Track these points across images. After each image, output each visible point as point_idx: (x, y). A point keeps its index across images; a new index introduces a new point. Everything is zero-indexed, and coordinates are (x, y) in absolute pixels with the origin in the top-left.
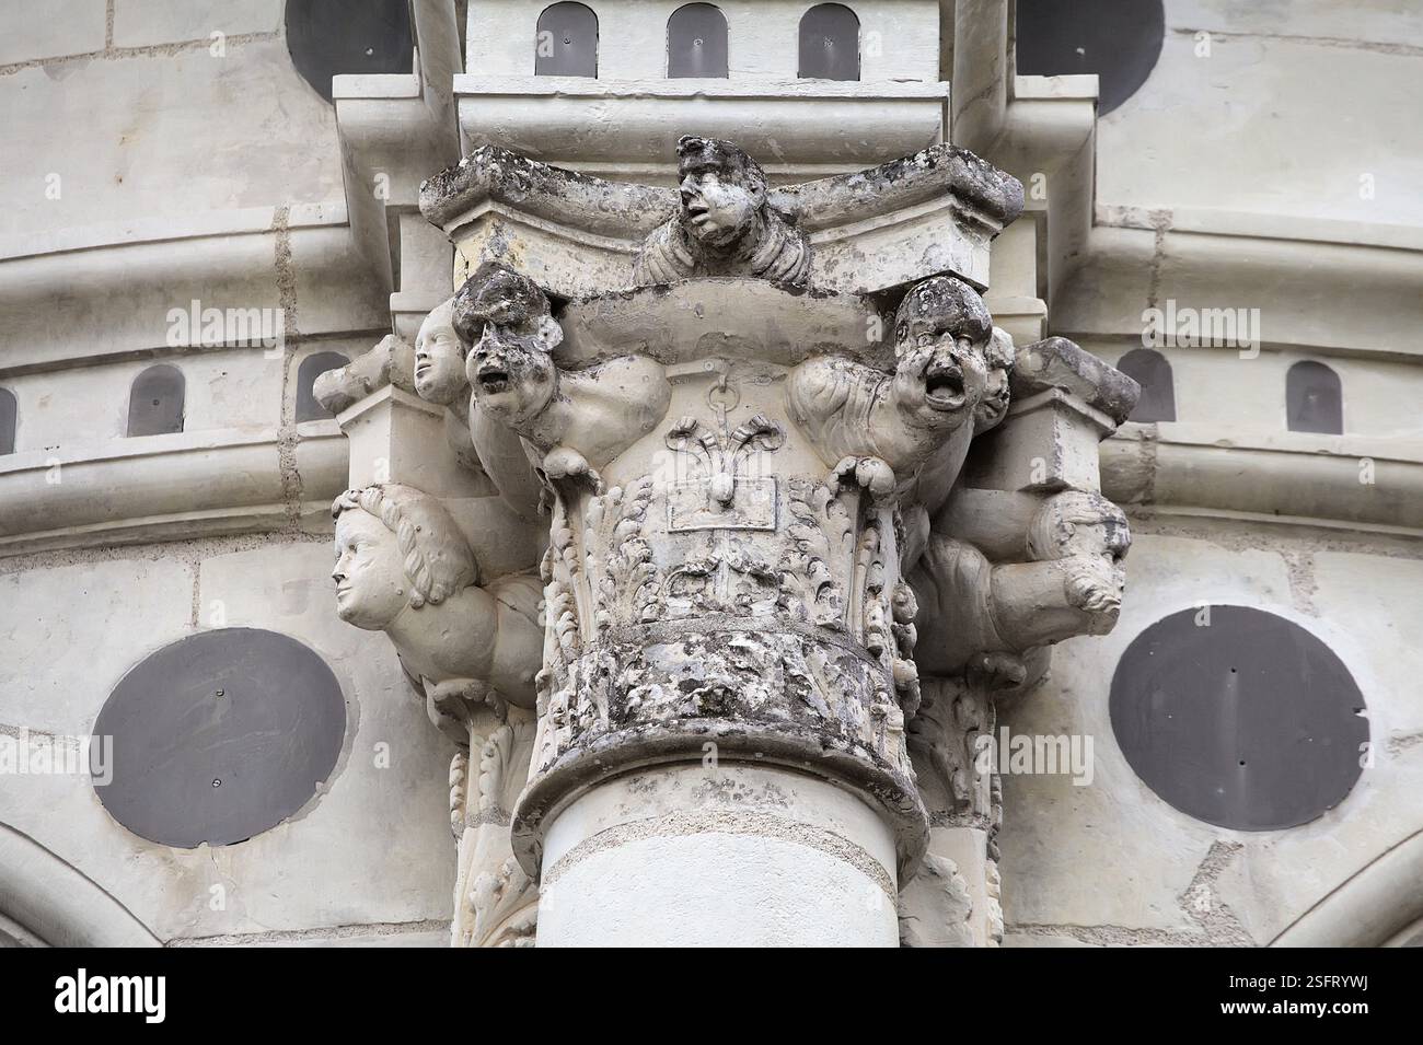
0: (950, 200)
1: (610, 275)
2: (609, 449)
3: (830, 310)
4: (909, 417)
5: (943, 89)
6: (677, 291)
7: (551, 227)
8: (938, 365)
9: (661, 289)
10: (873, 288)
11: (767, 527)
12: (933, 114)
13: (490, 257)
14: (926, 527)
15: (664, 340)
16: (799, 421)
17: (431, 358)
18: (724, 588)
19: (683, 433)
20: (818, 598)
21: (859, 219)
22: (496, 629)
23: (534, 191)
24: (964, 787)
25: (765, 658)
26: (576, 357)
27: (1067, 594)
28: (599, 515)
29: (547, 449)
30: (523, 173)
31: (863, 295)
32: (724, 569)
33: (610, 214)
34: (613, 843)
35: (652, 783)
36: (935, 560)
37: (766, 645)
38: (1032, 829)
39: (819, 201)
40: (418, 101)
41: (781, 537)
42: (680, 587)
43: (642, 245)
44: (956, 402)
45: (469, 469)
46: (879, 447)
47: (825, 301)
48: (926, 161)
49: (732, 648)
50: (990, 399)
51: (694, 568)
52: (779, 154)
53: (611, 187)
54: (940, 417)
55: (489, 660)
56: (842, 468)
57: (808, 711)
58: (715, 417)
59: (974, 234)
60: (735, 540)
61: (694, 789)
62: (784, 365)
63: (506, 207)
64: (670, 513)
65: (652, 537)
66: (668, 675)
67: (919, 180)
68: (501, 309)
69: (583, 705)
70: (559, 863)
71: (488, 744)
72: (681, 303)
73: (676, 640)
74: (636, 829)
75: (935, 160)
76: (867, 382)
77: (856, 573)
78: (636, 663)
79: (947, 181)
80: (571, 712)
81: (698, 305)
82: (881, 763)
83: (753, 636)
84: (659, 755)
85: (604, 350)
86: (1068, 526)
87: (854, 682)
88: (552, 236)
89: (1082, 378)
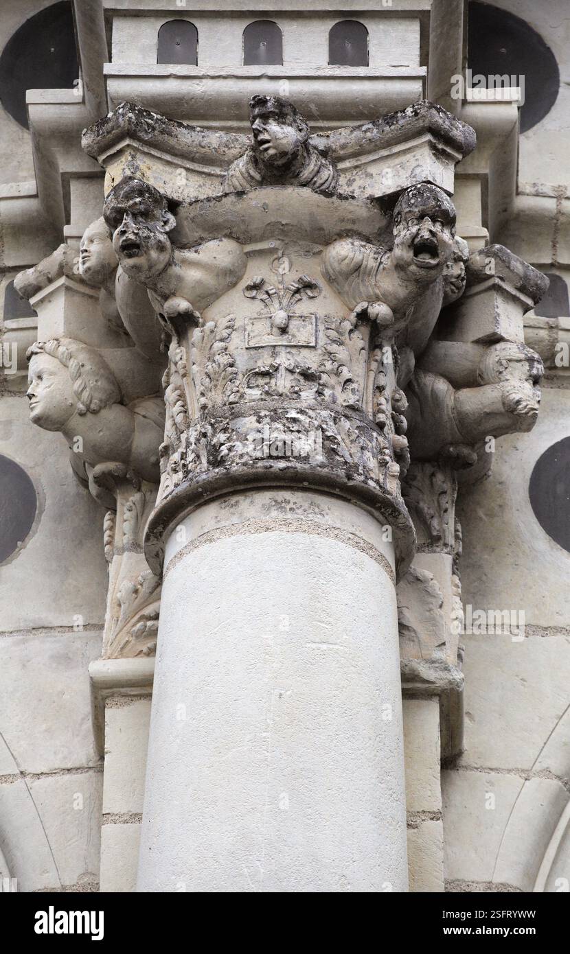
0: (428, 137)
1: (207, 189)
2: (207, 298)
3: (351, 208)
4: (402, 274)
5: (423, 71)
6: (251, 195)
7: (168, 157)
8: (421, 237)
9: (240, 194)
10: (378, 194)
11: (310, 345)
12: (417, 87)
13: (128, 173)
14: (413, 362)
15: (243, 227)
16: (331, 279)
17: (90, 252)
18: (283, 382)
19: (256, 287)
20: (344, 389)
21: (370, 152)
22: (133, 431)
23: (156, 133)
24: (437, 528)
25: (309, 424)
26: (185, 241)
27: (504, 404)
28: (200, 338)
29: (166, 298)
30: (150, 121)
31: (373, 199)
32: (282, 371)
33: (206, 150)
34: (211, 541)
35: (236, 502)
36: (419, 385)
37: (310, 417)
38: (480, 566)
39: (343, 141)
40: (82, 105)
41: (319, 351)
42: (253, 382)
43: (227, 170)
44: (433, 262)
45: (116, 331)
46: (384, 295)
47: (348, 202)
48: (412, 112)
49: (287, 419)
50: (453, 280)
51: (263, 369)
52: (317, 114)
53: (207, 133)
54: (423, 272)
55: (129, 450)
56: (358, 309)
57: (338, 458)
58: (276, 278)
59: (444, 160)
60: (289, 352)
61: (263, 505)
62: (320, 244)
63: (138, 143)
64: (246, 337)
65: (235, 352)
66: (246, 436)
67: (408, 124)
68: (135, 203)
69: (191, 457)
70: (175, 557)
71: (128, 503)
72: (253, 203)
73: (251, 415)
74: (225, 531)
75: (418, 111)
76: (375, 254)
77: (368, 376)
78: (225, 430)
79: (427, 124)
80: (183, 462)
81: (265, 203)
82: (385, 491)
83: (301, 412)
84: (240, 484)
85: (202, 235)
86: (504, 362)
87: (368, 442)
88: (169, 163)
89: (512, 271)
